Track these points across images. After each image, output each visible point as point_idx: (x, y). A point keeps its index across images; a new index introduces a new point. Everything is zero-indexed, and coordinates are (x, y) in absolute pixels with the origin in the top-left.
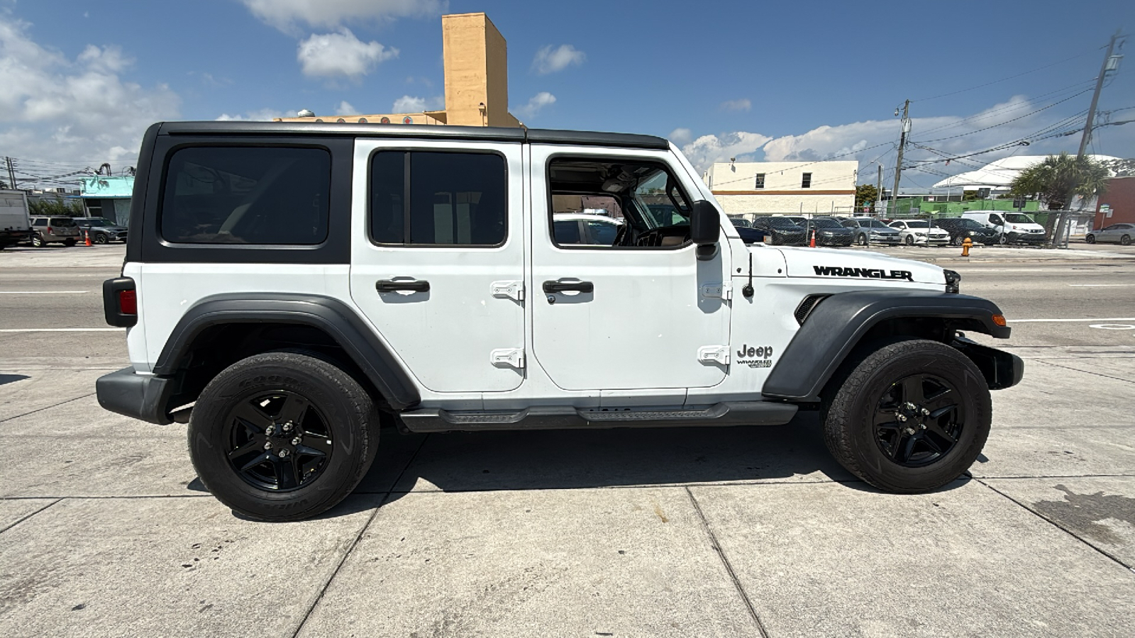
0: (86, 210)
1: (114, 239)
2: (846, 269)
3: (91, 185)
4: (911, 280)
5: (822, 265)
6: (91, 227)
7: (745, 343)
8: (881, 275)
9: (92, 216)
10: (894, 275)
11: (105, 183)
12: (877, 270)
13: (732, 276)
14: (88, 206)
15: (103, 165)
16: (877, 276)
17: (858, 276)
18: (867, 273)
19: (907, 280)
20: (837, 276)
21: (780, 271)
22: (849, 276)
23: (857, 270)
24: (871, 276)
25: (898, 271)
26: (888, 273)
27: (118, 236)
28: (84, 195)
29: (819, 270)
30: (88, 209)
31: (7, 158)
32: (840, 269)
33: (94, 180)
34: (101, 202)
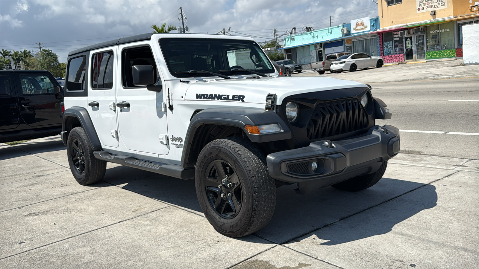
0: (285, 55)
1: (293, 71)
2: (210, 95)
3: (288, 41)
4: (243, 101)
5: (200, 93)
6: (284, 65)
7: (173, 135)
8: (227, 98)
9: (288, 59)
10: (234, 98)
11: (293, 39)
12: (226, 95)
13: (166, 100)
14: (287, 53)
15: (293, 29)
16: (224, 99)
17: (215, 99)
18: (219, 97)
19: (241, 101)
20: (205, 99)
21: (182, 97)
22: (210, 99)
23: (215, 95)
24: (221, 99)
25: (237, 96)
26: (231, 97)
27: (295, 69)
28: (285, 47)
29: (198, 96)
30: (286, 54)
31: (274, 29)
32: (207, 95)
33: (289, 38)
34: (291, 50)
